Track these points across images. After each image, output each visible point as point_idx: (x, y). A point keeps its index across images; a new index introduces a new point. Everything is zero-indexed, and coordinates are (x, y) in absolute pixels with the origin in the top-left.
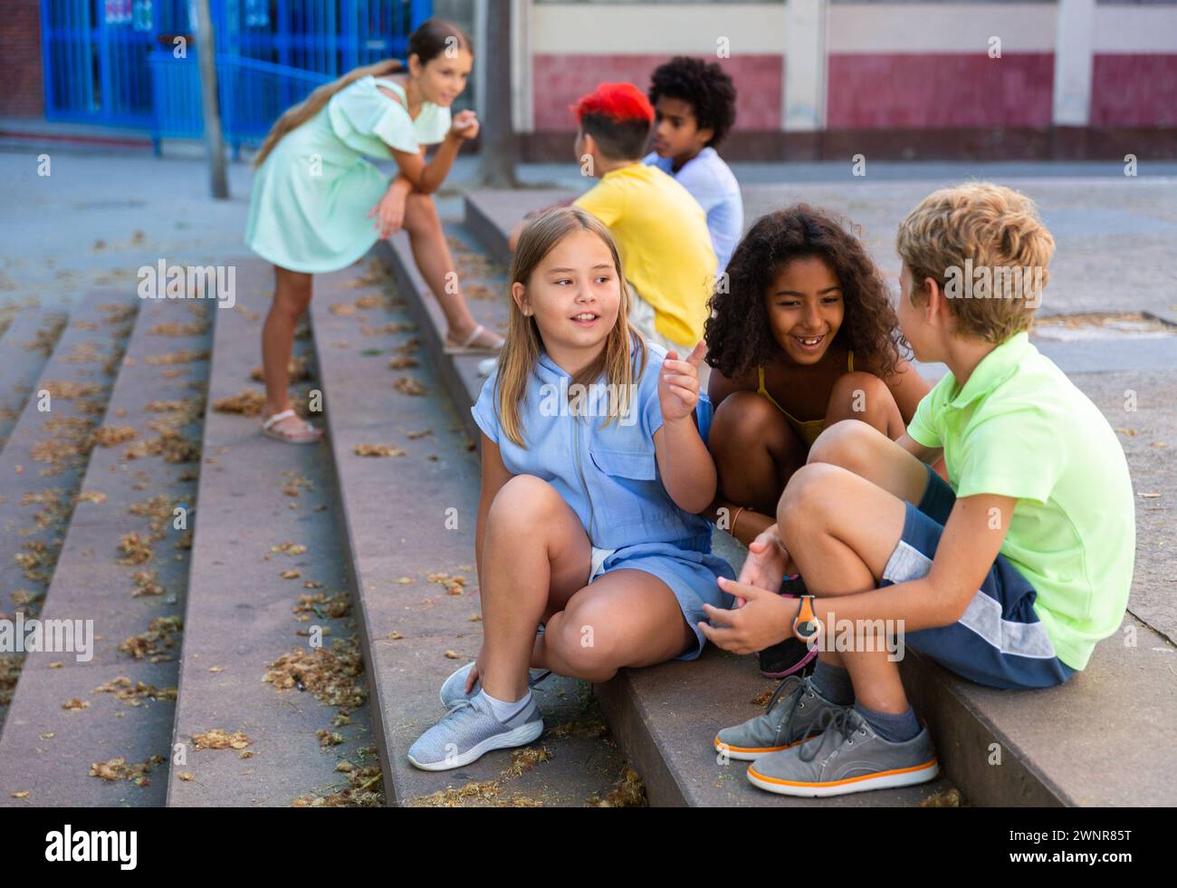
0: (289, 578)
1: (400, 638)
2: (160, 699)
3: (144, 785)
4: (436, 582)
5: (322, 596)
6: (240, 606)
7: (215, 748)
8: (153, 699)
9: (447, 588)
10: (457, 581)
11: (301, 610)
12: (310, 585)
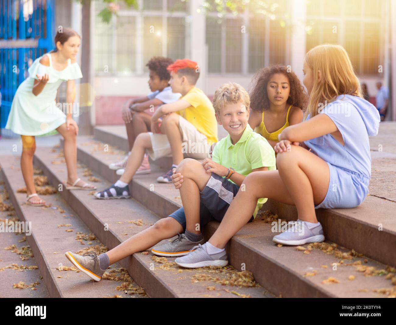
0: (69, 232)
1: (127, 235)
2: (30, 269)
3: (35, 290)
4: (132, 223)
5: (84, 235)
6: (55, 239)
7: (66, 270)
8: (27, 269)
9: (136, 224)
10: (139, 222)
11: (78, 239)
12: (78, 233)
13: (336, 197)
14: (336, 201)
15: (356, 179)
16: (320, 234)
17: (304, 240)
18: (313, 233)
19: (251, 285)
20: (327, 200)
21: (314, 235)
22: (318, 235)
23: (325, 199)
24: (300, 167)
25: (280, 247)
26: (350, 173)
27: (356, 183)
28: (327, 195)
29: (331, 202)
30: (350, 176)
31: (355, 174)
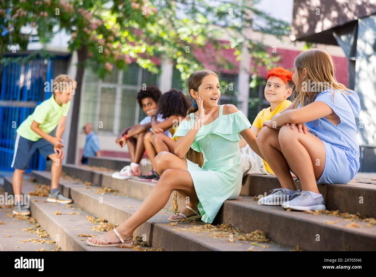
13: (333, 170)
14: (333, 174)
15: (350, 155)
16: (322, 204)
17: (310, 207)
18: (317, 203)
19: (266, 241)
20: (326, 174)
21: (318, 204)
22: (321, 204)
23: (324, 172)
24: (300, 141)
25: (289, 211)
26: (344, 150)
27: (350, 158)
28: (325, 168)
29: (329, 175)
30: (344, 152)
31: (348, 150)
